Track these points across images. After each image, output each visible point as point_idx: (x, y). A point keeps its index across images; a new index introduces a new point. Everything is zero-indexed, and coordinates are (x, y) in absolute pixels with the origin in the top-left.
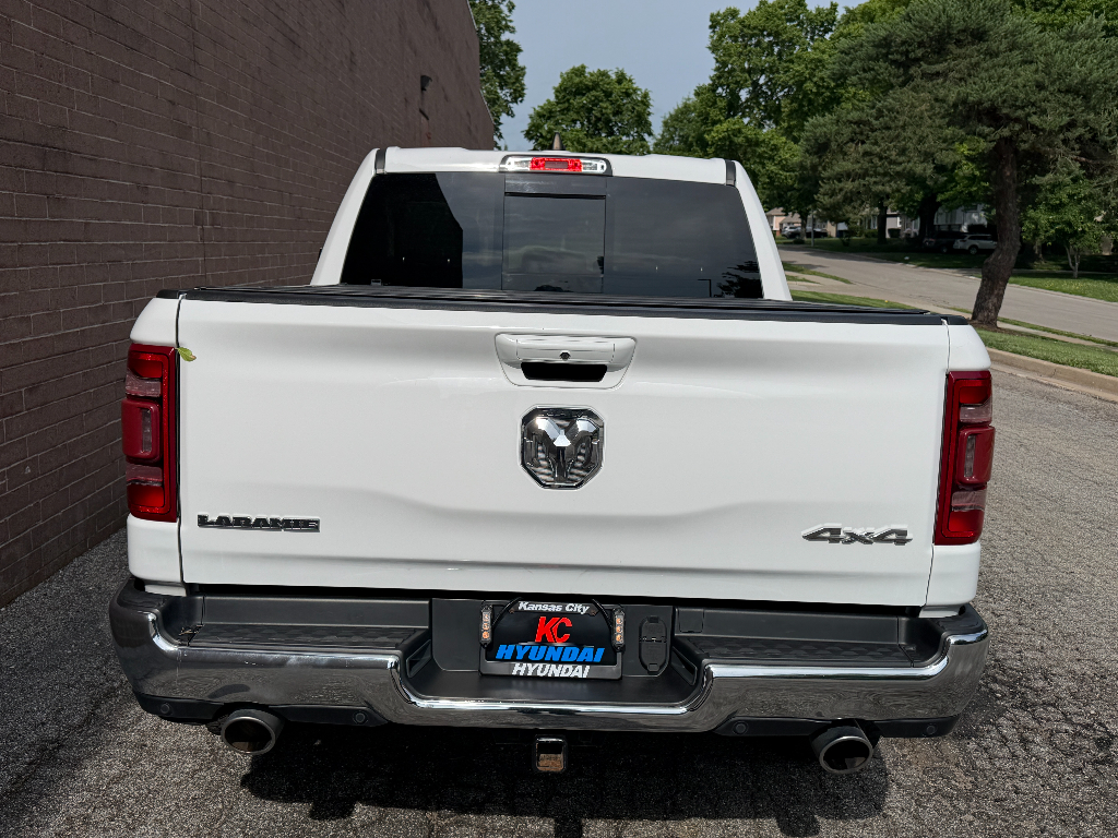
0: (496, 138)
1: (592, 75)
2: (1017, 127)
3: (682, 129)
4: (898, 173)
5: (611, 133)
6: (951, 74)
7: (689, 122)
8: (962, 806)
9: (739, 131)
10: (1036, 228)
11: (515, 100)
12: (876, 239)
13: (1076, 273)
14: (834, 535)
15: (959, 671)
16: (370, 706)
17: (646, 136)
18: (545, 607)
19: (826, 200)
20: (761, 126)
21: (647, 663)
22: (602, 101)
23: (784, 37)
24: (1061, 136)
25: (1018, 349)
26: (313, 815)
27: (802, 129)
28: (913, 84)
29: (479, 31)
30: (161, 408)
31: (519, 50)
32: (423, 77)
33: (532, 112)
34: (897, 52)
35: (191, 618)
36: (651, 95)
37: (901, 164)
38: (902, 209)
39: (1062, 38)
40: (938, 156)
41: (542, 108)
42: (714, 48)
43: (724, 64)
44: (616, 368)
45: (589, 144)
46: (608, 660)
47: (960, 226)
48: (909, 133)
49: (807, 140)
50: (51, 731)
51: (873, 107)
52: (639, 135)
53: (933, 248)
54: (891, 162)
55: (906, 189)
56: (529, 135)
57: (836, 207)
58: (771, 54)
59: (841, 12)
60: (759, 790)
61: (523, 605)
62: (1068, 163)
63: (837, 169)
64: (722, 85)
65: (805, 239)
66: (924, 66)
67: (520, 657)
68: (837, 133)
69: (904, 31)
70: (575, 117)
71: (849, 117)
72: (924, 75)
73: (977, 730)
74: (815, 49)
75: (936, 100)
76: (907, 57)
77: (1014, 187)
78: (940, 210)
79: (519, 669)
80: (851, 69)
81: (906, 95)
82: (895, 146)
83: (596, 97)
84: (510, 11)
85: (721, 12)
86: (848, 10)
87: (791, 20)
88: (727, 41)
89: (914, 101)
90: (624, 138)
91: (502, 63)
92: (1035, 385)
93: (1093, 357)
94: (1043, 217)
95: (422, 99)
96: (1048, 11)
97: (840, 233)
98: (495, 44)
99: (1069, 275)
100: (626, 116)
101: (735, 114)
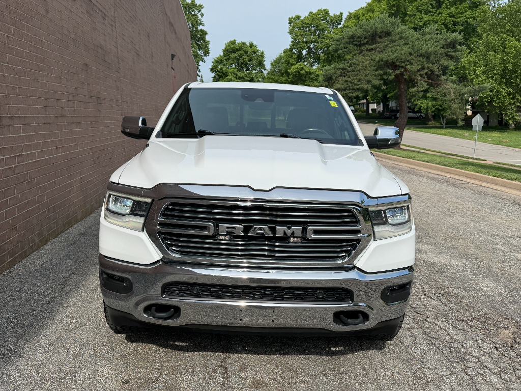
0: (198, 72)
1: (239, 44)
2: (402, 70)
3: (279, 67)
4: (358, 89)
5: (248, 69)
6: (378, 49)
7: (282, 63)
9: (302, 68)
11: (205, 55)
12: (366, 114)
13: (444, 126)
17: (263, 70)
20: (312, 66)
22: (243, 55)
23: (320, 27)
24: (419, 73)
28: (363, 53)
31: (206, 33)
32: (172, 55)
33: (213, 60)
34: (356, 41)
36: (264, 53)
37: (358, 85)
39: (420, 34)
40: (373, 82)
41: (218, 58)
42: (291, 33)
43: (295, 39)
48: (361, 73)
49: (324, 76)
51: (348, 63)
52: (260, 70)
53: (388, 117)
54: (355, 85)
56: (212, 70)
58: (315, 35)
59: (345, 16)
62: (422, 83)
64: (295, 49)
66: (367, 46)
68: (335, 73)
69: (359, 32)
70: (232, 62)
71: (339, 67)
72: (367, 50)
74: (333, 32)
75: (372, 60)
76: (360, 43)
80: (340, 47)
81: (361, 58)
82: (356, 78)
83: (241, 54)
84: (202, 17)
85: (293, 17)
87: (323, 20)
88: (296, 29)
89: (364, 60)
90: (254, 72)
91: (199, 39)
95: (172, 63)
96: (431, 15)
98: (196, 31)
99: (442, 128)
100: (254, 62)
101: (301, 61)
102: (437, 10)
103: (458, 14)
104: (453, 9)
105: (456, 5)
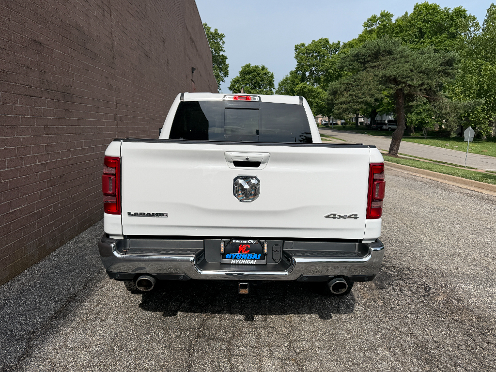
0: (218, 90)
1: (253, 67)
2: (404, 85)
3: (285, 86)
4: (361, 102)
5: (260, 88)
6: (380, 66)
7: (288, 84)
8: (380, 309)
9: (306, 87)
10: (412, 121)
11: (225, 76)
12: (355, 126)
13: (426, 137)
14: (334, 216)
15: (374, 261)
16: (185, 274)
17: (272, 89)
18: (241, 241)
19: (336, 111)
20: (313, 85)
21: (274, 259)
22: (256, 76)
23: (321, 53)
24: (419, 88)
25: (404, 163)
26: (163, 315)
27: (328, 86)
28: (367, 70)
29: (212, 52)
30: (115, 177)
31: (226, 58)
32: (192, 68)
33: (231, 80)
34: (361, 58)
35: (125, 246)
36: (274, 74)
37: (362, 98)
38: (364, 115)
39: (419, 53)
40: (376, 95)
41: (235, 79)
42: (296, 57)
43: (300, 63)
44: (264, 163)
45: (252, 92)
46: (262, 258)
47: (385, 121)
48: (365, 87)
49: (330, 90)
50: (72, 291)
51: (353, 78)
52: (270, 89)
53: (376, 128)
54: (359, 98)
55: (364, 107)
56: (230, 89)
57: (340, 114)
58: (316, 59)
59: (341, 45)
60: (312, 305)
61: (234, 241)
62: (421, 98)
63: (340, 100)
64: (299, 71)
65: (330, 126)
66: (371, 64)
67: (233, 257)
68: (340, 88)
69: (364, 51)
70: (247, 82)
71: (344, 82)
72: (371, 67)
73: (385, 286)
74: (332, 57)
75: (375, 76)
76: (365, 60)
77: (403, 106)
78: (377, 115)
79: (233, 262)
80: (345, 65)
81: (364, 74)
82: (360, 92)
83: (254, 75)
84: (223, 44)
85: (299, 44)
86: (344, 44)
87: (323, 47)
88: (301, 55)
89: (368, 76)
90: (265, 90)
91: (220, 63)
92: (410, 176)
93: (431, 166)
94: (414, 117)
95: (192, 76)
96: (415, 44)
97: (342, 124)
98: (218, 56)
99: (424, 138)
100: (265, 82)
101: (304, 81)
102: (420, 39)
103: (438, 43)
104: (433, 39)
105: (436, 36)
